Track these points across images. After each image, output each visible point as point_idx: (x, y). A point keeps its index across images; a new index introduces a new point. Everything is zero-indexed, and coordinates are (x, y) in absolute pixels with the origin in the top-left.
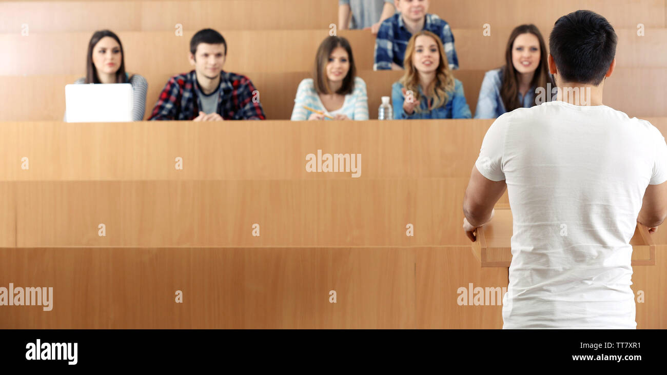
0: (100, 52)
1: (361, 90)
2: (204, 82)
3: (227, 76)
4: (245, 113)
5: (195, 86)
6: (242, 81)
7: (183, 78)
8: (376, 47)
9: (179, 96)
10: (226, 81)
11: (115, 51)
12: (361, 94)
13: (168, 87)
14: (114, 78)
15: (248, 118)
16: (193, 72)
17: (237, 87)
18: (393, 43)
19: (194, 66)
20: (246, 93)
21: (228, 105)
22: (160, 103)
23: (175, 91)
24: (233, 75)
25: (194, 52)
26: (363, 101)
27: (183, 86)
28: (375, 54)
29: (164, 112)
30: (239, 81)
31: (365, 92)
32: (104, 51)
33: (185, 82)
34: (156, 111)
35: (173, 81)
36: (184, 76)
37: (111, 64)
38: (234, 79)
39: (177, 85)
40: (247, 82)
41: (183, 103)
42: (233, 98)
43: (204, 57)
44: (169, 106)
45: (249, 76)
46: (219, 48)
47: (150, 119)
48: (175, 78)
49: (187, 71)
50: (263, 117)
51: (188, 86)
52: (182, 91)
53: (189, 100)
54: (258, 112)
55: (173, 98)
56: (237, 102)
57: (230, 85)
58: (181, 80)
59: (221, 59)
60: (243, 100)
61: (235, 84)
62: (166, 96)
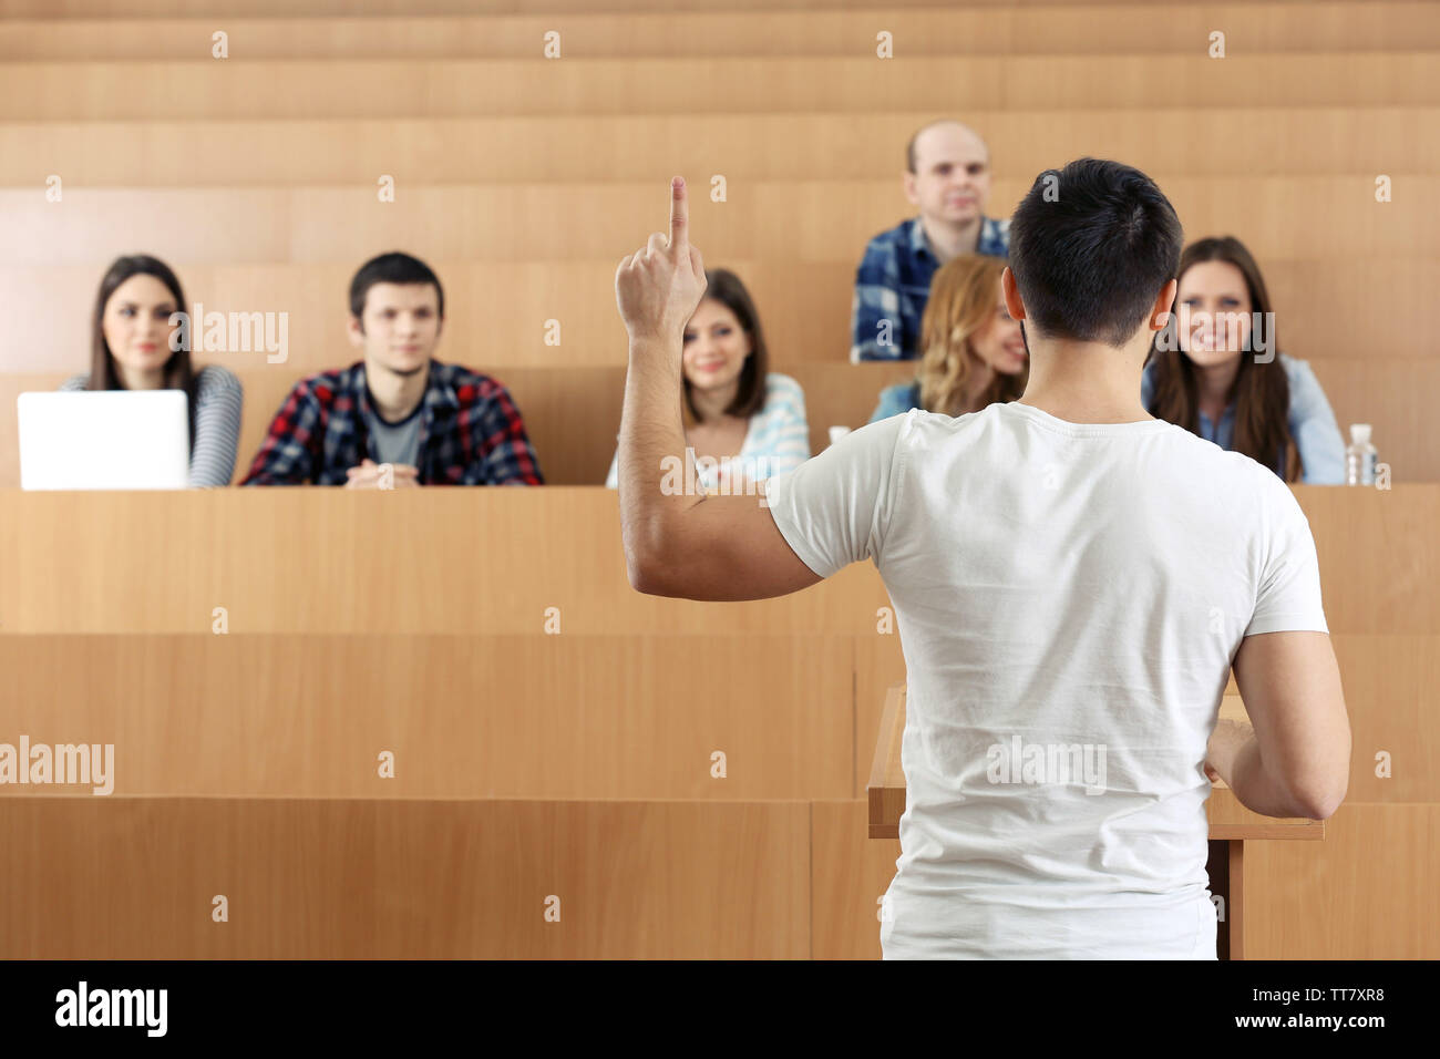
0: (122, 312)
1: (790, 409)
2: (385, 388)
3: (447, 374)
4: (491, 469)
5: (362, 404)
6: (484, 387)
7: (328, 385)
8: (856, 305)
9: (320, 429)
10: (441, 387)
11: (161, 313)
12: (790, 419)
13: (292, 406)
14: (158, 378)
15: (499, 482)
16: (358, 367)
17: (470, 402)
18: (899, 293)
19: (362, 347)
20: (491, 418)
21: (446, 450)
22: (271, 444)
23: (309, 416)
24: (461, 371)
25: (358, 309)
26: (796, 437)
27: (328, 403)
28: (854, 323)
29: (280, 467)
30: (475, 389)
31: (801, 411)
32: (132, 311)
33: (335, 394)
34: (260, 464)
35: (304, 390)
36: (333, 377)
37: (150, 348)
38: (465, 381)
39: (314, 401)
40: (497, 393)
41: (330, 447)
42: (457, 433)
43: (384, 321)
44: (292, 451)
45: (500, 379)
46: (424, 295)
47: (245, 483)
48: (309, 383)
49: (341, 363)
50: (536, 479)
51: (343, 405)
52: (326, 416)
53: (345, 439)
54: (525, 467)
55: (303, 431)
56: (467, 443)
57: (450, 395)
58: (323, 389)
59: (430, 325)
60: (486, 436)
61: (465, 394)
62: (285, 426)
